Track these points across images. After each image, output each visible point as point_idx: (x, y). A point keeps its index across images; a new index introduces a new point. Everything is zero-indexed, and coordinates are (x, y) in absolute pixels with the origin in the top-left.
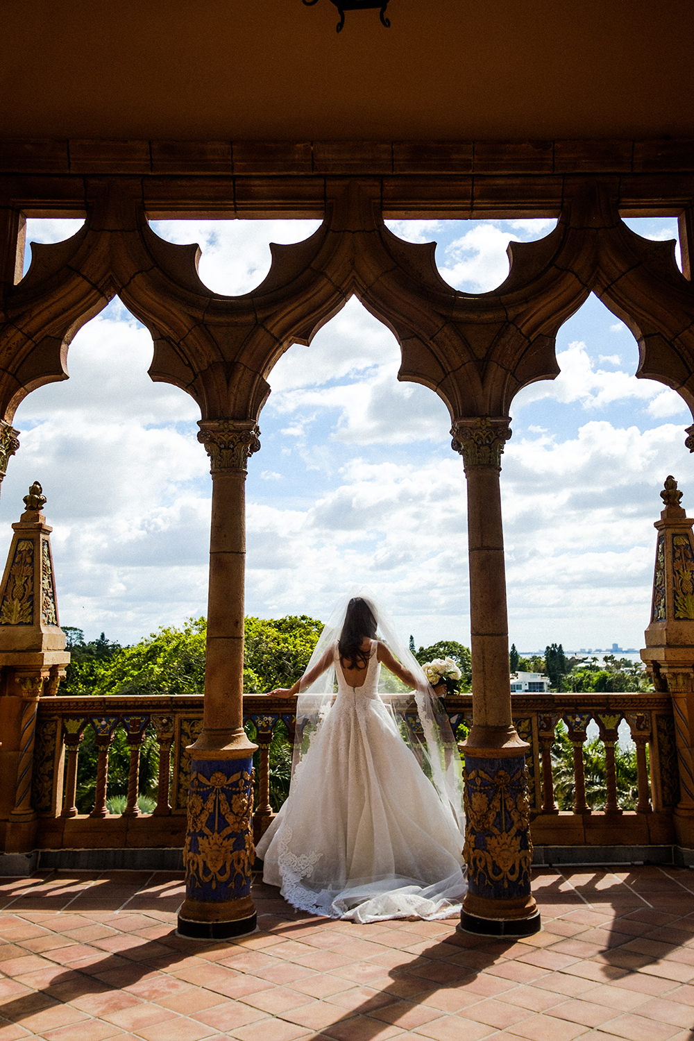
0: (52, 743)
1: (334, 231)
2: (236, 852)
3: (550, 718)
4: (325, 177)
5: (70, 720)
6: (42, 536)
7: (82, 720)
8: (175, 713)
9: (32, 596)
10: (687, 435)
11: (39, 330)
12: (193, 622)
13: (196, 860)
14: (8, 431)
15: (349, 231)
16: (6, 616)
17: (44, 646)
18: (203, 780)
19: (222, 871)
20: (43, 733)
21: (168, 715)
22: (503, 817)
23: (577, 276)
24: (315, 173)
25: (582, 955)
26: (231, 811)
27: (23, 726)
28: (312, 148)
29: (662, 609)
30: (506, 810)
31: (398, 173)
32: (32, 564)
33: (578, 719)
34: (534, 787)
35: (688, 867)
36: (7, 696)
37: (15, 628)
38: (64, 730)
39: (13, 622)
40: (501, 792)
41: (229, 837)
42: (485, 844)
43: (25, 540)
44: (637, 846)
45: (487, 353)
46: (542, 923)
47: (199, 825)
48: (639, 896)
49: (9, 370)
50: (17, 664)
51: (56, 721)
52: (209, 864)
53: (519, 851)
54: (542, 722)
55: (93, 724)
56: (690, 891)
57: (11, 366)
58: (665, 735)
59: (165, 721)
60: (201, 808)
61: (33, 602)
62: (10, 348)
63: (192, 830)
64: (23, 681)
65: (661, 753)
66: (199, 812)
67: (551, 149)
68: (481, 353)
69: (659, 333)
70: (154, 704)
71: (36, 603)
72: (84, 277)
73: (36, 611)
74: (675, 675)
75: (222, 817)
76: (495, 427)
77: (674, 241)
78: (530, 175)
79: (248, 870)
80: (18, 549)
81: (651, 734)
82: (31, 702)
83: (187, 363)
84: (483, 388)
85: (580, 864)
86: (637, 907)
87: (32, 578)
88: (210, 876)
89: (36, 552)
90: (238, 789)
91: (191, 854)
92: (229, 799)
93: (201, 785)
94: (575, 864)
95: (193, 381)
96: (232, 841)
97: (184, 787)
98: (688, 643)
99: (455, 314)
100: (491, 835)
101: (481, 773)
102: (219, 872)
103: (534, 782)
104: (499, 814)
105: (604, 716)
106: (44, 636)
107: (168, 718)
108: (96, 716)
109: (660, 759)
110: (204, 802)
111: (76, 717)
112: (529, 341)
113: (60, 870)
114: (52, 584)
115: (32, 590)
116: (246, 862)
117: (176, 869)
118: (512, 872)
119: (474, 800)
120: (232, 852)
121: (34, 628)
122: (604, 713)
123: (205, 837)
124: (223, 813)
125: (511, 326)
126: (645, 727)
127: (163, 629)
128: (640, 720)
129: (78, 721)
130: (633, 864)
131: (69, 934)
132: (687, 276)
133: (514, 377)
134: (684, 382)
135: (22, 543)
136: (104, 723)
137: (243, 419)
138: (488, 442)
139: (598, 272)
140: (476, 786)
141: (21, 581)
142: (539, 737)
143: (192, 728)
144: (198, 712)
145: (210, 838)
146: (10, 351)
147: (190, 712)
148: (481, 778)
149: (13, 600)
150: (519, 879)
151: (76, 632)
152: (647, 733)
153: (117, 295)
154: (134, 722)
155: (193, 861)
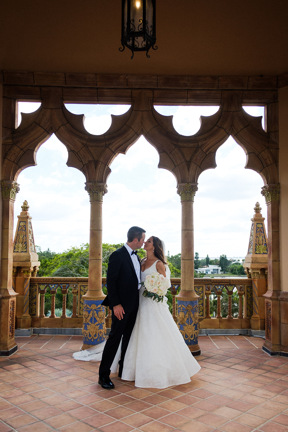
0: (35, 293)
1: (135, 111)
2: (100, 330)
3: (210, 287)
4: (132, 89)
5: (41, 285)
6: (28, 220)
7: (45, 285)
8: (78, 283)
9: (26, 242)
10: (262, 190)
11: (26, 147)
12: (84, 245)
13: (86, 332)
14: (16, 185)
15: (141, 111)
16: (17, 249)
17: (31, 260)
18: (89, 307)
19: (95, 336)
20: (32, 289)
21: (76, 284)
22: (189, 320)
23: (225, 130)
24: (128, 87)
25: (213, 363)
26: (98, 317)
27: (25, 287)
28: (127, 77)
29: (251, 250)
30: (190, 317)
31: (159, 88)
32: (25, 230)
33: (219, 287)
34: (203, 310)
35: (253, 336)
36: (19, 277)
37: (20, 253)
38: (39, 288)
39: (19, 251)
40: (189, 312)
41: (97, 325)
42: (183, 328)
43: (23, 222)
44: (237, 329)
45: (190, 159)
46: (201, 353)
47: (87, 321)
48: (235, 345)
49: (15, 162)
50: (22, 266)
51: (36, 285)
52: (91, 333)
53: (194, 330)
54: (207, 288)
55: (49, 287)
56: (252, 343)
57: (16, 161)
58: (249, 293)
59: (75, 286)
60: (88, 316)
61: (26, 244)
62: (15, 154)
63: (85, 323)
64: (24, 272)
65: (247, 299)
66: (87, 317)
67: (218, 80)
68: (188, 159)
69: (254, 152)
70: (71, 280)
71: (27, 244)
72: (41, 127)
73: (28, 247)
74: (254, 273)
75: (95, 319)
76: (192, 187)
77: (262, 117)
78: (209, 90)
79: (104, 335)
80: (20, 225)
81: (244, 292)
82: (27, 279)
83: (80, 160)
84: (188, 172)
85: (217, 335)
86: (233, 348)
87: (26, 236)
88: (91, 337)
89: (27, 226)
90: (100, 310)
91: (85, 330)
92: (97, 313)
93: (87, 308)
94: (215, 335)
95: (83, 167)
96: (99, 326)
97: (82, 308)
98: (259, 262)
99: (179, 144)
100: (185, 325)
101: (183, 306)
102: (94, 336)
103: (203, 308)
104: (188, 319)
105: (228, 286)
106: (31, 256)
107: (76, 285)
108: (50, 284)
109: (247, 301)
110: (89, 314)
111: (43, 284)
112: (206, 154)
113: (40, 335)
114: (33, 238)
115: (26, 240)
116: (103, 333)
117: (80, 335)
118: (192, 337)
119: (180, 314)
120: (98, 330)
121: (27, 253)
122: (228, 285)
123: (89, 325)
124: (95, 317)
125: (200, 149)
126: (243, 290)
127: (72, 247)
128: (241, 288)
129: (44, 286)
130: (235, 335)
131: (45, 355)
132: (266, 131)
133: (200, 168)
134: (262, 171)
135: (21, 223)
136: (53, 286)
137: (101, 182)
138: (189, 192)
139: (233, 128)
140: (181, 310)
141: (22, 236)
142: (205, 293)
143: (84, 289)
144: (86, 283)
145: (91, 325)
146: (15, 155)
147: (83, 283)
148: (182, 307)
149: (19, 243)
150: (194, 339)
151: (38, 247)
152: (243, 292)
153: (54, 133)
154: (64, 286)
155: (85, 333)
